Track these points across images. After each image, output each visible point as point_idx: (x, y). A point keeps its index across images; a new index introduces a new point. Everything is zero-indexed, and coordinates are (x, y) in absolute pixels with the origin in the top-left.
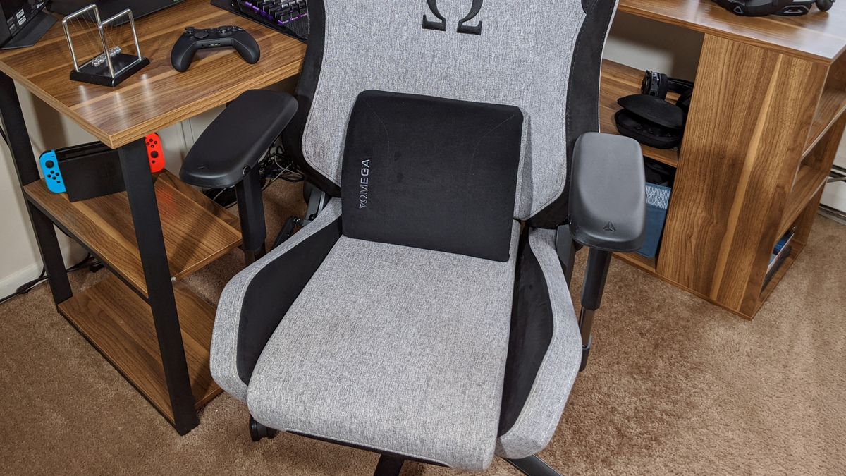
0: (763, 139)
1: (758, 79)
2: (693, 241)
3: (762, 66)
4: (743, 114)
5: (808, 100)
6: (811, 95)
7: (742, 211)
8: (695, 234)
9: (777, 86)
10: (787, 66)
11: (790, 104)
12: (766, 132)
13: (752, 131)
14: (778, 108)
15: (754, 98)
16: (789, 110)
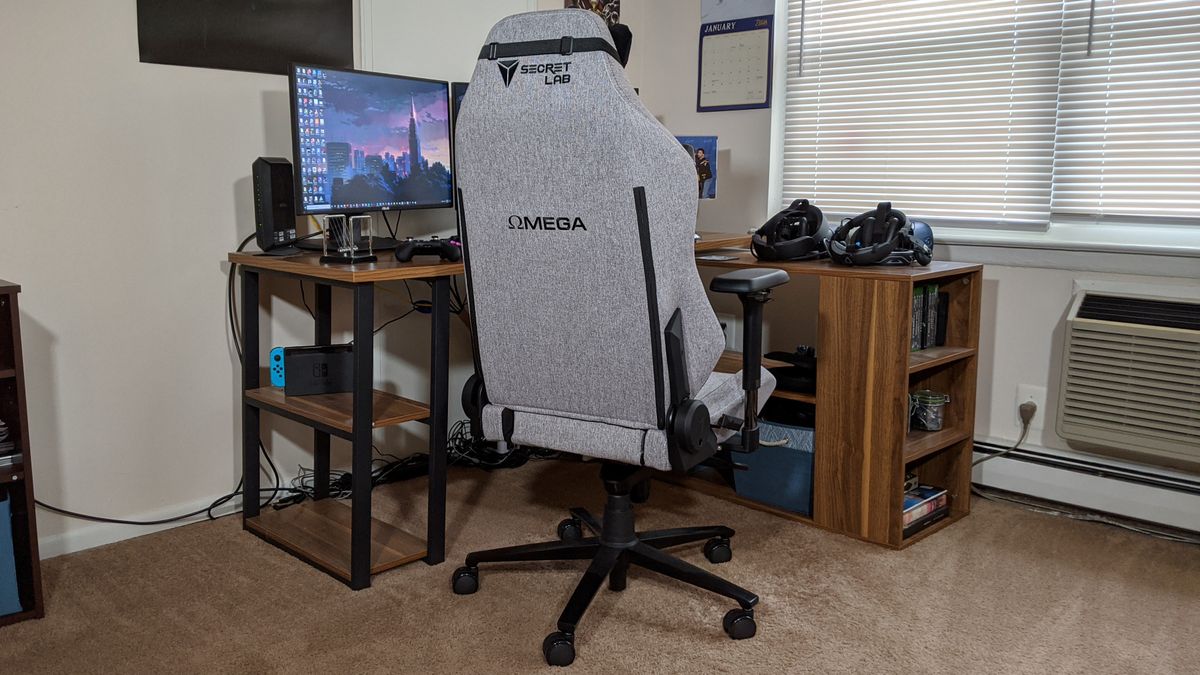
0: (877, 358)
1: (864, 305)
2: (839, 476)
3: (865, 295)
4: (858, 340)
5: (902, 315)
6: (903, 310)
7: (872, 432)
8: (840, 468)
9: (878, 309)
10: (882, 288)
11: (890, 320)
12: (877, 350)
13: (867, 354)
14: (882, 327)
15: (863, 323)
16: (890, 327)
